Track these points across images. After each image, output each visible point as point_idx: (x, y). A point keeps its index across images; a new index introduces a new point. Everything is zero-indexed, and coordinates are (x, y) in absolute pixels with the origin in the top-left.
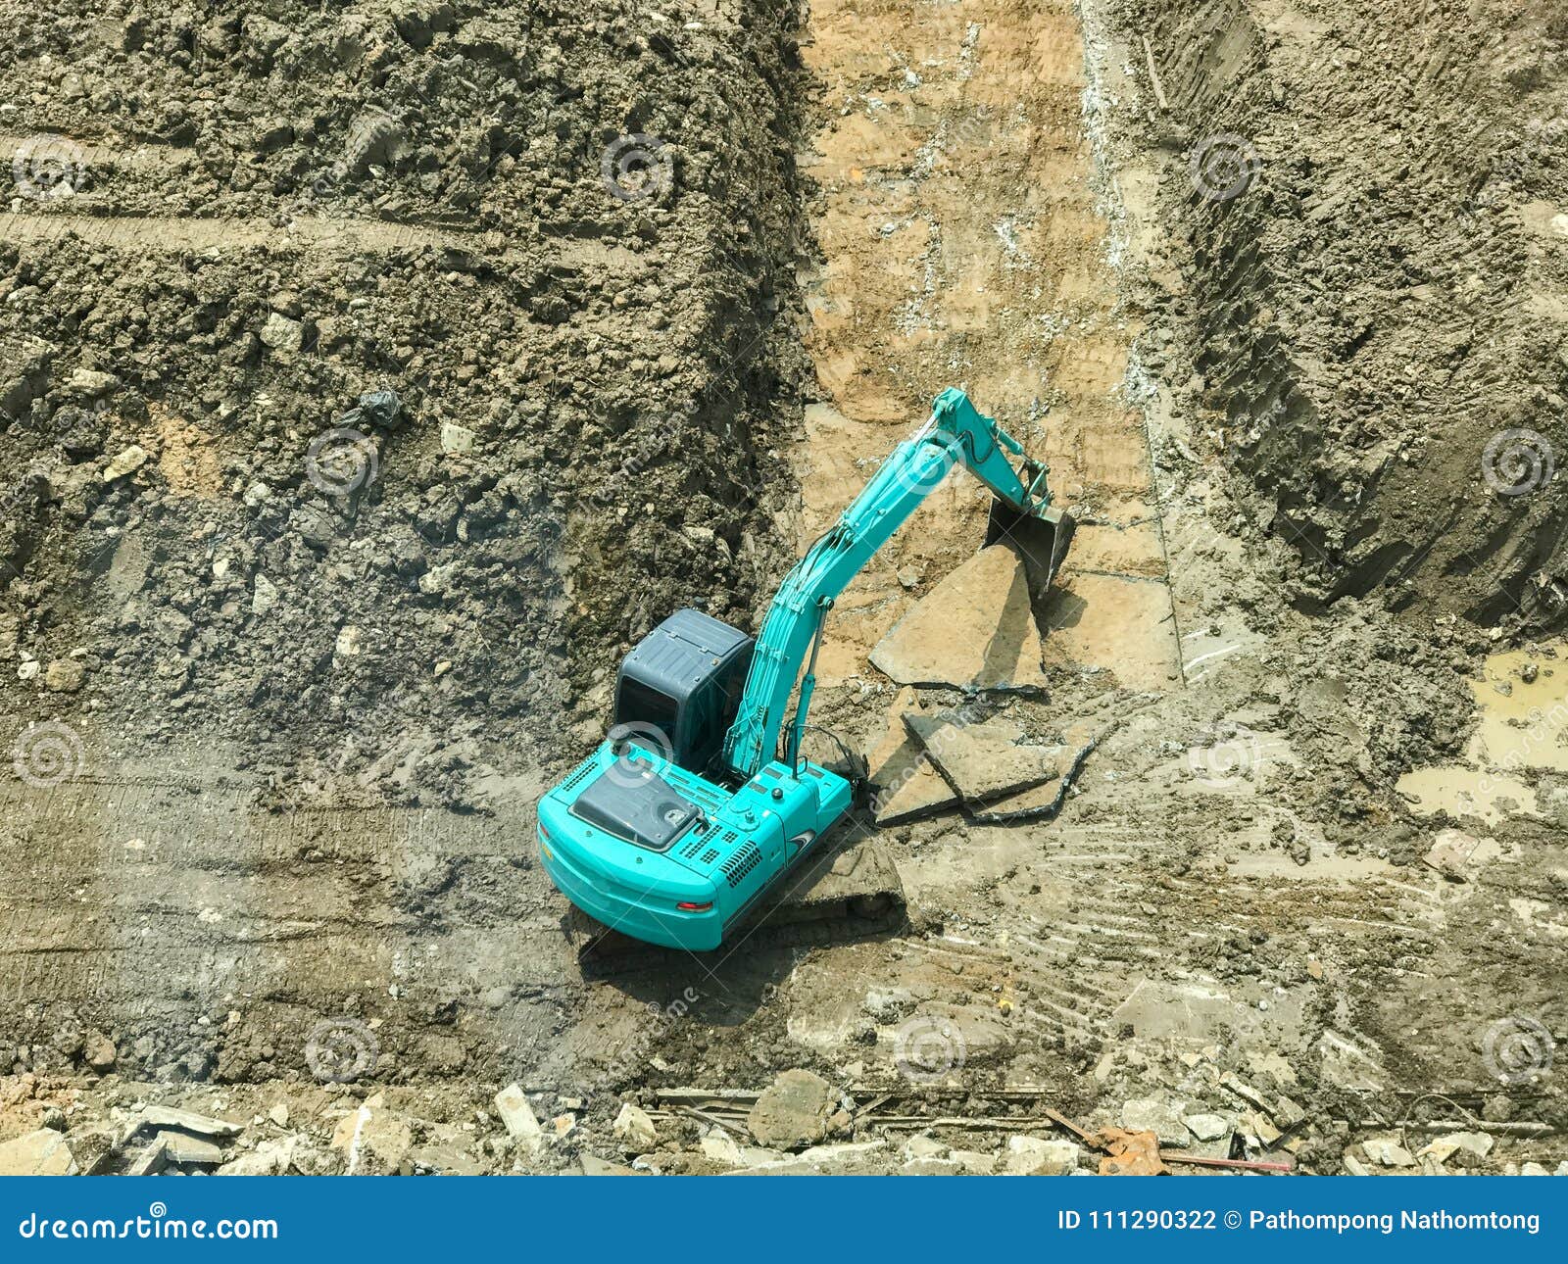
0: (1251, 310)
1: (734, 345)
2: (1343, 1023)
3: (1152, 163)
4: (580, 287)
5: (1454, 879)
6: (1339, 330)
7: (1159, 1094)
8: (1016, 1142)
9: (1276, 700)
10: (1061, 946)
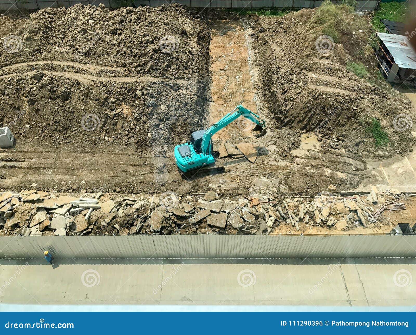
0: (271, 88)
1: (201, 94)
2: (283, 184)
3: (257, 68)
4: (179, 86)
5: (298, 164)
6: (283, 90)
7: (259, 193)
8: (240, 200)
9: (274, 141)
10: (245, 174)
